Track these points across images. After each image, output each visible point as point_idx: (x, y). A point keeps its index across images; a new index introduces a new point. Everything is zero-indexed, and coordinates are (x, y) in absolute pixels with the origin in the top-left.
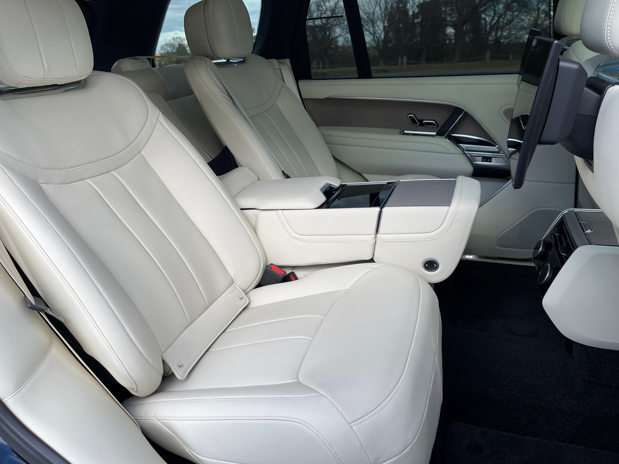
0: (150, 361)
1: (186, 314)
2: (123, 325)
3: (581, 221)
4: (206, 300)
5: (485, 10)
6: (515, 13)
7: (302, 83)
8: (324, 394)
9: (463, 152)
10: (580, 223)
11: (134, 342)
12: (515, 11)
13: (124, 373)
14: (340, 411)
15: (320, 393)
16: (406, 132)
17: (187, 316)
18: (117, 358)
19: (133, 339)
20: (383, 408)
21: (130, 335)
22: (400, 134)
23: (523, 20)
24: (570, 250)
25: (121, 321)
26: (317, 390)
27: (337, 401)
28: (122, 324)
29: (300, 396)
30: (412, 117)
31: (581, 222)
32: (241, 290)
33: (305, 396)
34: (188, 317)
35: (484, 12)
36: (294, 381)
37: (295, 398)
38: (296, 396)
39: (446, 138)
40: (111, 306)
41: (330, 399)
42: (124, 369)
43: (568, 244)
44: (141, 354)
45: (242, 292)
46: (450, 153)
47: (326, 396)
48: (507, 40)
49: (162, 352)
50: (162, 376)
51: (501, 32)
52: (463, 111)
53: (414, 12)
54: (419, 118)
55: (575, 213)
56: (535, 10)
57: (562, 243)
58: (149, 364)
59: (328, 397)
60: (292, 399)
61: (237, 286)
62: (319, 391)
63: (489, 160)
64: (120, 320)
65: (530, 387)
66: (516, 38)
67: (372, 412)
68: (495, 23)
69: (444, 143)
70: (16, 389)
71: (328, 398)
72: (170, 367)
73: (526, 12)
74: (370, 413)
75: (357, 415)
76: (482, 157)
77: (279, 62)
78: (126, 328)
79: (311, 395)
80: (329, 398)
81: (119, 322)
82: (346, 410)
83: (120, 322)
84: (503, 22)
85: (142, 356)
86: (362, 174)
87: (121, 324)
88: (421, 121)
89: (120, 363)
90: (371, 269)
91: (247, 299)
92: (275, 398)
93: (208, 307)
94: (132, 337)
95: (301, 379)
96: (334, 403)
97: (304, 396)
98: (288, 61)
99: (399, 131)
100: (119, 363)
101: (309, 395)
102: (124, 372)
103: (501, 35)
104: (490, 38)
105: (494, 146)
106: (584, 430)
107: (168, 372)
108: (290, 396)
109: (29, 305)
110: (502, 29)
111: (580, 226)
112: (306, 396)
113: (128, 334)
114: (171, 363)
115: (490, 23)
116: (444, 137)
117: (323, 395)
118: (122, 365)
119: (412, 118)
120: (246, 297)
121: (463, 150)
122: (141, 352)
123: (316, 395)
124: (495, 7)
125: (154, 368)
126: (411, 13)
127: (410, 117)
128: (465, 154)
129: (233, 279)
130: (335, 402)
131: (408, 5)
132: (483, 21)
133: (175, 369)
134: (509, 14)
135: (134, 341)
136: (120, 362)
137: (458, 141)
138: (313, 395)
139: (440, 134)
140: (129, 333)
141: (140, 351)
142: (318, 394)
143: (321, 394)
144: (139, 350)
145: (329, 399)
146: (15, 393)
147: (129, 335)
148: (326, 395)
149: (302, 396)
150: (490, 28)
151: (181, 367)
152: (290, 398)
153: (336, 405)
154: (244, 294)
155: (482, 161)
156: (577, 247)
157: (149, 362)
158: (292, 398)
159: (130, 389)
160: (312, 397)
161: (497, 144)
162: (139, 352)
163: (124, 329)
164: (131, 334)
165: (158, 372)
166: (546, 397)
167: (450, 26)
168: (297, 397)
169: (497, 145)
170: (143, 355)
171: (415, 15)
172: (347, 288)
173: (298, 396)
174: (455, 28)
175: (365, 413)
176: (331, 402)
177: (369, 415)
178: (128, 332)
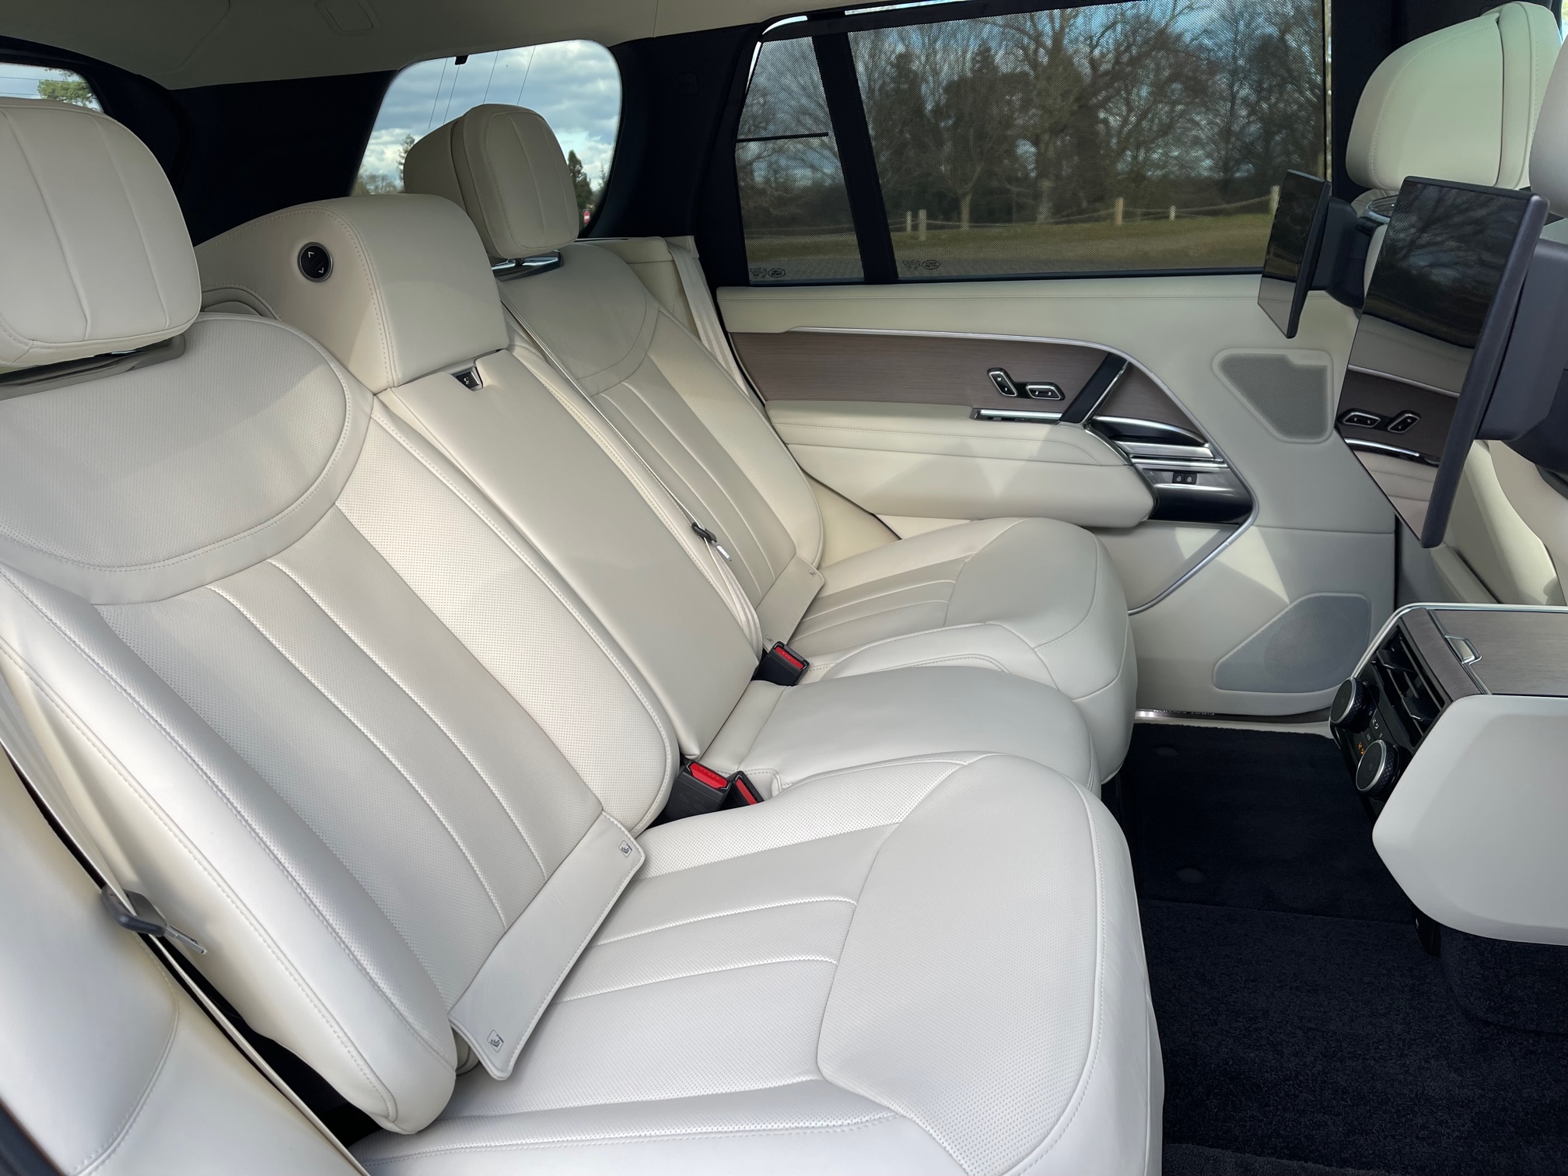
0: (425, 1034)
1: (496, 905)
2: (347, 947)
3: (1448, 634)
4: (540, 862)
5: (1107, 99)
6: (1180, 107)
7: (725, 295)
8: (905, 1114)
9: (1128, 460)
10: (1446, 639)
11: (379, 987)
12: (1175, 103)
13: (362, 1073)
14: (954, 1155)
15: (894, 1111)
16: (983, 412)
17: (498, 908)
18: (341, 1034)
19: (376, 980)
20: (1057, 1141)
21: (368, 970)
22: (972, 417)
23: (1197, 124)
24: (1432, 707)
25: (343, 936)
26: (885, 1103)
27: (941, 1130)
28: (346, 942)
29: (845, 1123)
30: (999, 376)
31: (1447, 637)
32: (623, 829)
33: (858, 1120)
34: (500, 912)
35: (1103, 105)
36: (812, 1078)
37: (831, 1127)
38: (834, 1123)
39: (1085, 427)
40: (314, 900)
41: (924, 1126)
42: (361, 1062)
43: (1422, 691)
44: (400, 1017)
45: (626, 832)
46: (1095, 463)
47: (910, 1117)
48: (1159, 173)
49: (449, 1009)
50: (457, 1070)
51: (1147, 152)
52: (1123, 361)
53: (937, 104)
54: (1016, 380)
55: (1428, 612)
56: (1224, 99)
57: (1404, 688)
58: (422, 1042)
59: (918, 1121)
60: (823, 1130)
61: (612, 819)
62: (890, 1106)
63: (1189, 479)
64: (340, 934)
65: (1344, 1044)
66: (1182, 166)
67: (1032, 1151)
68: (1130, 132)
69: (1079, 437)
70: (106, 1146)
71: (918, 1124)
72: (469, 1047)
73: (1204, 104)
74: (1027, 1155)
75: (996, 1164)
76: (1172, 473)
77: (670, 246)
78: (356, 953)
79: (873, 1118)
80: (921, 1124)
81: (338, 939)
82: (969, 1155)
83: (340, 938)
84: (1150, 129)
85: (404, 1022)
86: (878, 516)
87: (344, 942)
88: (1021, 389)
89: (352, 1049)
90: (956, 769)
91: (640, 850)
92: (779, 1130)
93: (546, 879)
94: (373, 976)
95: (828, 1072)
96: (934, 1135)
97: (854, 1121)
98: (689, 241)
99: (969, 410)
100: (346, 1047)
101: (867, 1118)
102: (362, 1070)
103: (1147, 158)
104: (1120, 166)
105: (1200, 445)
106: (1481, 1143)
107: (467, 1060)
108: (819, 1124)
109: (124, 919)
110: (1147, 144)
111: (1446, 647)
112: (860, 1121)
113: (363, 967)
114: (472, 1035)
115: (1120, 132)
116: (1079, 425)
117: (903, 1116)
118: (355, 1053)
119: (999, 379)
120: (638, 846)
121: (1127, 456)
122: (401, 1011)
123: (885, 1116)
124: (1129, 93)
125: (435, 1051)
126: (929, 107)
127: (995, 377)
128: (1132, 465)
129: (601, 800)
130: (938, 1132)
131: (924, 88)
132: (1101, 127)
133: (483, 1051)
134: (1163, 109)
135: (379, 984)
136: (349, 1044)
137: (1113, 434)
138: (877, 1117)
139: (1071, 416)
140: (365, 966)
141: (397, 1009)
142: (889, 1114)
143: (897, 1114)
144: (394, 1006)
145: (921, 1127)
146: (104, 1156)
147: (365, 969)
148: (912, 1115)
149: (849, 1121)
150: (1119, 142)
151: (497, 1046)
152: (820, 1130)
153: (941, 1142)
154: (632, 839)
155: (1173, 483)
156: (1452, 701)
157: (421, 1037)
158: (824, 1127)
159: (379, 1115)
160: (876, 1122)
161: (1208, 439)
162: (396, 1012)
163: (351, 956)
164: (372, 967)
165: (447, 1062)
166: (1385, 1067)
167: (1025, 137)
168: (836, 1124)
169: (1207, 442)
170: (405, 1020)
171: (937, 110)
172: (901, 820)
173: (840, 1123)
174: (1036, 143)
175: (1016, 1157)
176: (927, 1132)
177: (1026, 1161)
178: (362, 961)
